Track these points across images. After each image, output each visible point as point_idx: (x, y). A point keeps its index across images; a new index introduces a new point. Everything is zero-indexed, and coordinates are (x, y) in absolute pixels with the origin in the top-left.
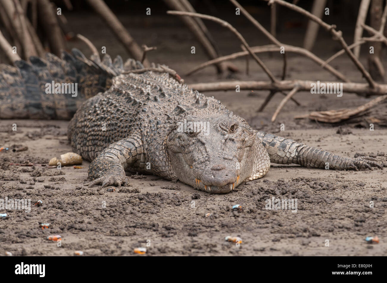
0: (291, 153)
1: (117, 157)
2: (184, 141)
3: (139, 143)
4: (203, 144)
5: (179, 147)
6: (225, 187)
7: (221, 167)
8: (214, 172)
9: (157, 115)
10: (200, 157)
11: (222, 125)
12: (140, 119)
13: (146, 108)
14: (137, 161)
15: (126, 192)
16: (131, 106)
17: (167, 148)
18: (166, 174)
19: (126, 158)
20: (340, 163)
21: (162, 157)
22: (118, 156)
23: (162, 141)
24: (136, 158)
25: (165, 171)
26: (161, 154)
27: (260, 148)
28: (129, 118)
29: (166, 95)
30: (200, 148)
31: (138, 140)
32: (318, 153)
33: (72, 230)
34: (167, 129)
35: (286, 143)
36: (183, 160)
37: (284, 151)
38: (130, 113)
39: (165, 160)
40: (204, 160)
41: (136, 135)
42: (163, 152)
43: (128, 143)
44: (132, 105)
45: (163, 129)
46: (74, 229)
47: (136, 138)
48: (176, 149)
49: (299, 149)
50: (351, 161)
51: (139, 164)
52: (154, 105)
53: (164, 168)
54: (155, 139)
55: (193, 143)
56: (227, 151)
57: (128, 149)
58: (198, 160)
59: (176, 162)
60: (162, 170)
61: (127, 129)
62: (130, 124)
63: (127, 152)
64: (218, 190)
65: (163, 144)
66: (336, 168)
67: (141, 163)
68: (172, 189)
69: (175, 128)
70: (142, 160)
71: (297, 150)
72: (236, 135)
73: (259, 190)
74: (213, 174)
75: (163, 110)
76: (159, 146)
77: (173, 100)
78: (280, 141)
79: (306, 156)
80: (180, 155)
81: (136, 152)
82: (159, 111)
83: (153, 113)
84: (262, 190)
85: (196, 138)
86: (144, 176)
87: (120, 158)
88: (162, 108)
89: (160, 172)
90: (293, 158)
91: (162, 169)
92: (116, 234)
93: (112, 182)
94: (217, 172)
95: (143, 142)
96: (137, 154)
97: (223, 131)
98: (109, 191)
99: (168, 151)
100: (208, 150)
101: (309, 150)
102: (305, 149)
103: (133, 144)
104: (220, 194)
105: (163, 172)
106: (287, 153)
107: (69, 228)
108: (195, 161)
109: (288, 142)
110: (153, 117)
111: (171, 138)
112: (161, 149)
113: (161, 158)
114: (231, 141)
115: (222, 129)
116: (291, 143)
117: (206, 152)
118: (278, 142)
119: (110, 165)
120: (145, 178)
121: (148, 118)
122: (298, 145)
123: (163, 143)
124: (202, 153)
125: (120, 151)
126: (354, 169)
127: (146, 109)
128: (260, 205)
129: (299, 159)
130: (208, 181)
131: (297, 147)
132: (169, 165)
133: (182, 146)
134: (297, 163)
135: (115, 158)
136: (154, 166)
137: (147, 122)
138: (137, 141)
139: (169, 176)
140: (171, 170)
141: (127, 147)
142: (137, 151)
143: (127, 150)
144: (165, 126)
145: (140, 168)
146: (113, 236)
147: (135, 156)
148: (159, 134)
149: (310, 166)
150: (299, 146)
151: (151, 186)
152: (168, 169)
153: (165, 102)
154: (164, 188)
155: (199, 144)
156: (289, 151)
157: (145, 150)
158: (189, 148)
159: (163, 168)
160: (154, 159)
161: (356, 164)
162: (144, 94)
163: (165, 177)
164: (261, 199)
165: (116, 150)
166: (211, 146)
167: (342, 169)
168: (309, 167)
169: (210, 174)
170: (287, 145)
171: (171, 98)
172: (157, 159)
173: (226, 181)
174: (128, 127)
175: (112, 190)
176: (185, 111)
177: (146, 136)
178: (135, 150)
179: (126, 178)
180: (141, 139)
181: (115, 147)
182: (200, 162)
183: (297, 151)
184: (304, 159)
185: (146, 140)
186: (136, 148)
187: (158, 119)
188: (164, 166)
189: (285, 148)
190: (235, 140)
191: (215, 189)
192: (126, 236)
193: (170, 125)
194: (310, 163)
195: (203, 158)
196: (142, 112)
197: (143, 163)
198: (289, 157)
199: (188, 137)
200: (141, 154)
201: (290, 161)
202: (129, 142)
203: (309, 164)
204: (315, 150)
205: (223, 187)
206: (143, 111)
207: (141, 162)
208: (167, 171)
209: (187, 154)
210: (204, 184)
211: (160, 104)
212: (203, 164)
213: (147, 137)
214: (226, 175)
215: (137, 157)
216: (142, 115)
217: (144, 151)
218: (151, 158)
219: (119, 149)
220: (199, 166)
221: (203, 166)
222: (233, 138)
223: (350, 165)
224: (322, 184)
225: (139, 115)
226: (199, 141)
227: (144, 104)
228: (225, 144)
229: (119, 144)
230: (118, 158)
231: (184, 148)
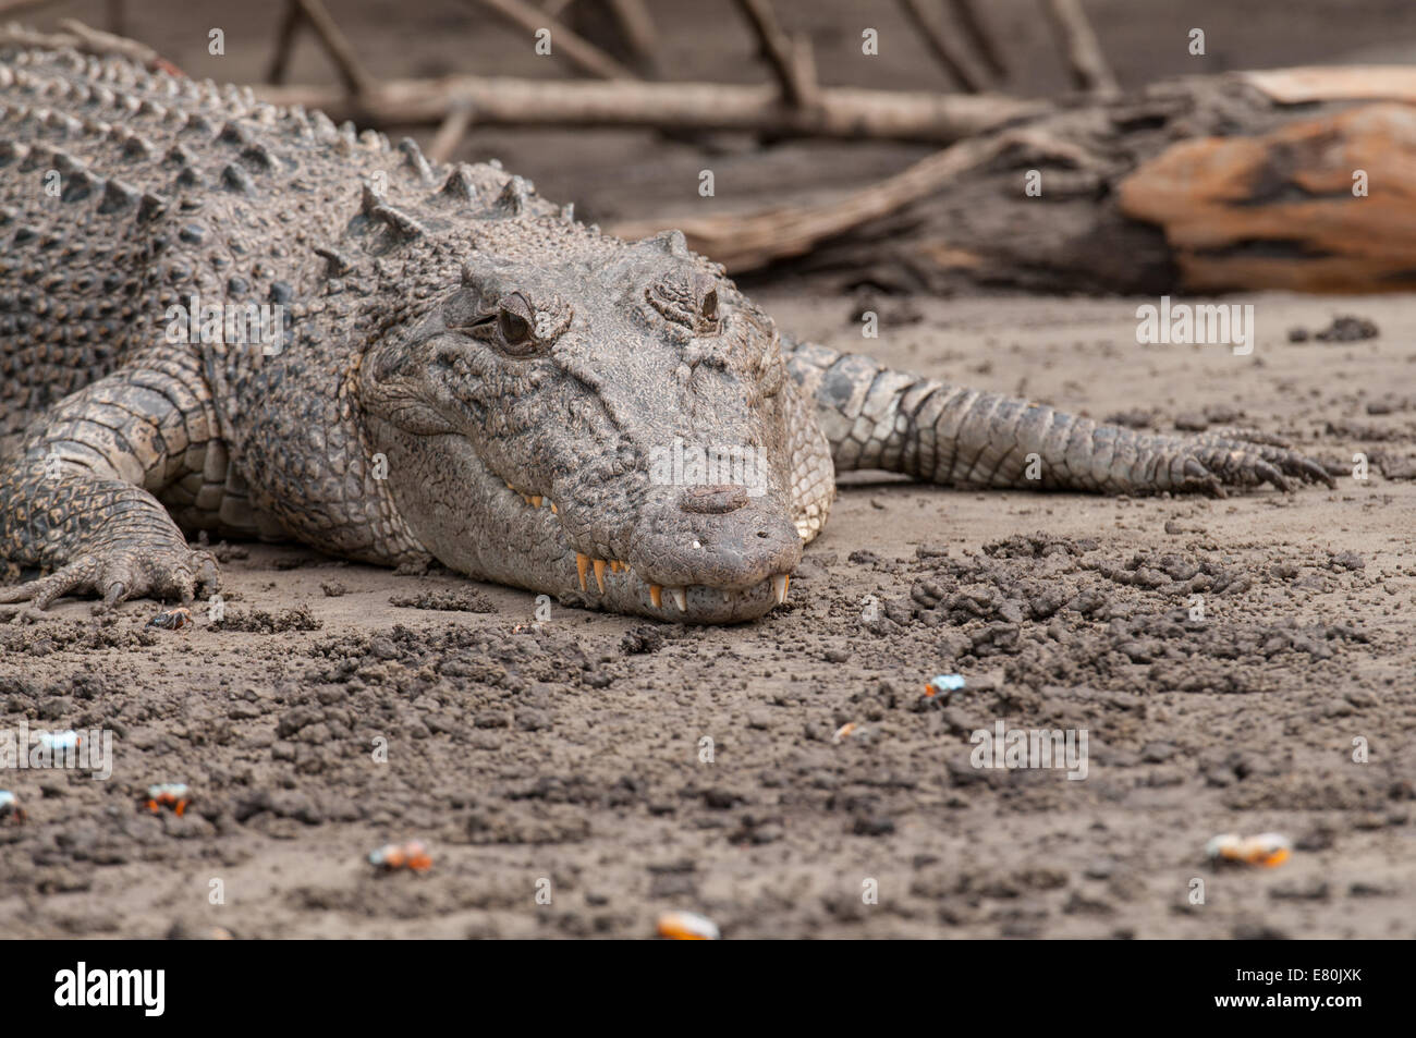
0: (872, 422)
1: (107, 459)
2: (477, 375)
3: (193, 393)
4: (589, 388)
5: (449, 407)
6: (755, 592)
7: (729, 499)
8: (702, 521)
9: (260, 256)
10: (591, 453)
11: (663, 293)
12: (174, 276)
13: (200, 222)
14: (184, 476)
15: (252, 628)
16: (94, 215)
17: (363, 410)
18: (367, 538)
19: (142, 464)
20: (1132, 461)
21: (342, 453)
22: (111, 457)
23: (335, 380)
24: (182, 464)
25: (362, 524)
26: (337, 441)
27: (793, 402)
28: (96, 273)
29: (274, 160)
30: (576, 406)
31: (188, 376)
32: (1016, 418)
33: (264, 822)
34: (351, 321)
35: (850, 376)
36: (477, 467)
37: (841, 410)
38: (100, 248)
39: (358, 471)
40: (618, 465)
41: (170, 352)
42: (344, 432)
43: (147, 396)
44: (101, 210)
45: (328, 321)
46: (270, 815)
47: (174, 367)
48: (426, 415)
49: (913, 400)
50: (1187, 451)
51: (196, 494)
52: (237, 210)
53: (353, 508)
54: (291, 371)
55: (536, 386)
56: (714, 419)
57: (147, 421)
58: (581, 466)
59: (432, 479)
60: (345, 519)
61: (90, 324)
62: (106, 304)
63: (148, 438)
64: (723, 606)
65: (343, 393)
66: (1110, 484)
67: (204, 488)
68: (455, 609)
69: (400, 316)
70: (210, 471)
71: (901, 404)
72: (730, 341)
73: (917, 599)
74: (695, 530)
75: (279, 234)
76: (321, 402)
77: (314, 184)
78: (821, 367)
79: (952, 434)
80: (455, 444)
81: (184, 437)
82: (263, 238)
83: (235, 248)
84: (929, 600)
85: (547, 361)
86: (235, 549)
87: (117, 466)
88: (272, 224)
89: (336, 527)
90: (885, 444)
91: (346, 514)
92: (502, 834)
93: (142, 582)
94: (716, 519)
95: (210, 387)
96: (190, 443)
97: (674, 324)
98: (162, 625)
99: (365, 427)
100: (622, 415)
101: (967, 406)
102: (945, 400)
103: (166, 395)
104: (733, 623)
105: (351, 525)
106: (854, 421)
107: (244, 810)
108: (564, 469)
109: (857, 370)
110: (242, 267)
111: (387, 362)
112: (333, 417)
113: (336, 459)
114: (715, 371)
115: (665, 313)
116: (872, 372)
117: (615, 425)
118: (814, 370)
119: (101, 499)
120: (243, 557)
121: (216, 270)
122: (903, 381)
123: (339, 387)
124: (592, 431)
125: (116, 430)
126: (1209, 491)
127: (202, 229)
128: (1027, 676)
129: (911, 447)
130: (677, 567)
131: (899, 391)
132: (376, 495)
133: (472, 401)
134: (899, 469)
135: (99, 464)
136: (302, 501)
137: (218, 288)
138: (183, 382)
139: (384, 544)
140: (388, 518)
141: (143, 412)
142: (186, 430)
143: (146, 426)
144: (338, 306)
145: (201, 510)
146: (486, 843)
147: (178, 454)
148: (311, 344)
149: (967, 478)
150: (907, 389)
151: (330, 594)
152: (375, 513)
153: (277, 192)
154: (407, 604)
155: (569, 390)
156: (868, 410)
157: (226, 423)
158: (517, 411)
159: (352, 511)
160: (298, 467)
161: (1212, 465)
162: (146, 159)
163: (354, 550)
164: (976, 643)
165: (94, 426)
166: (633, 397)
167: (1145, 492)
168: (965, 485)
169: (682, 530)
170: (857, 384)
171: (301, 172)
172: (316, 468)
173: (762, 561)
174: (96, 314)
175: (180, 618)
176: (419, 233)
177: (226, 358)
178: (177, 425)
179: (204, 560)
180: (197, 374)
181: (89, 415)
182: (595, 475)
183: (900, 410)
184: (940, 449)
185: (228, 378)
186: (183, 414)
187: (271, 273)
188: (354, 500)
189: (848, 398)
190: (732, 364)
191: (708, 602)
192: (551, 841)
193: (365, 301)
194: (972, 466)
195: (604, 453)
196: (183, 245)
197: (213, 488)
198: (864, 437)
199: (501, 360)
200: (203, 444)
201: (869, 457)
202: (149, 387)
203: (966, 469)
204: (996, 405)
205: (747, 594)
206: (185, 237)
207: (205, 481)
208: (370, 521)
209: (502, 436)
210: (650, 581)
211: (259, 203)
212: (613, 482)
213: (231, 360)
214: (760, 535)
215: (189, 459)
216: (186, 259)
217: (220, 428)
218: (282, 460)
219: (109, 423)
220: (596, 495)
221: (615, 496)
222: (721, 355)
223: (1187, 471)
224: (1171, 564)
225: (163, 259)
226: (564, 374)
227: (185, 206)
228: (692, 385)
229: (104, 399)
230: (112, 465)
231: (484, 409)
